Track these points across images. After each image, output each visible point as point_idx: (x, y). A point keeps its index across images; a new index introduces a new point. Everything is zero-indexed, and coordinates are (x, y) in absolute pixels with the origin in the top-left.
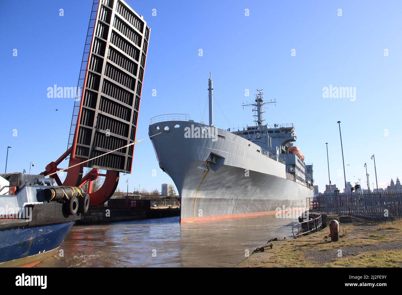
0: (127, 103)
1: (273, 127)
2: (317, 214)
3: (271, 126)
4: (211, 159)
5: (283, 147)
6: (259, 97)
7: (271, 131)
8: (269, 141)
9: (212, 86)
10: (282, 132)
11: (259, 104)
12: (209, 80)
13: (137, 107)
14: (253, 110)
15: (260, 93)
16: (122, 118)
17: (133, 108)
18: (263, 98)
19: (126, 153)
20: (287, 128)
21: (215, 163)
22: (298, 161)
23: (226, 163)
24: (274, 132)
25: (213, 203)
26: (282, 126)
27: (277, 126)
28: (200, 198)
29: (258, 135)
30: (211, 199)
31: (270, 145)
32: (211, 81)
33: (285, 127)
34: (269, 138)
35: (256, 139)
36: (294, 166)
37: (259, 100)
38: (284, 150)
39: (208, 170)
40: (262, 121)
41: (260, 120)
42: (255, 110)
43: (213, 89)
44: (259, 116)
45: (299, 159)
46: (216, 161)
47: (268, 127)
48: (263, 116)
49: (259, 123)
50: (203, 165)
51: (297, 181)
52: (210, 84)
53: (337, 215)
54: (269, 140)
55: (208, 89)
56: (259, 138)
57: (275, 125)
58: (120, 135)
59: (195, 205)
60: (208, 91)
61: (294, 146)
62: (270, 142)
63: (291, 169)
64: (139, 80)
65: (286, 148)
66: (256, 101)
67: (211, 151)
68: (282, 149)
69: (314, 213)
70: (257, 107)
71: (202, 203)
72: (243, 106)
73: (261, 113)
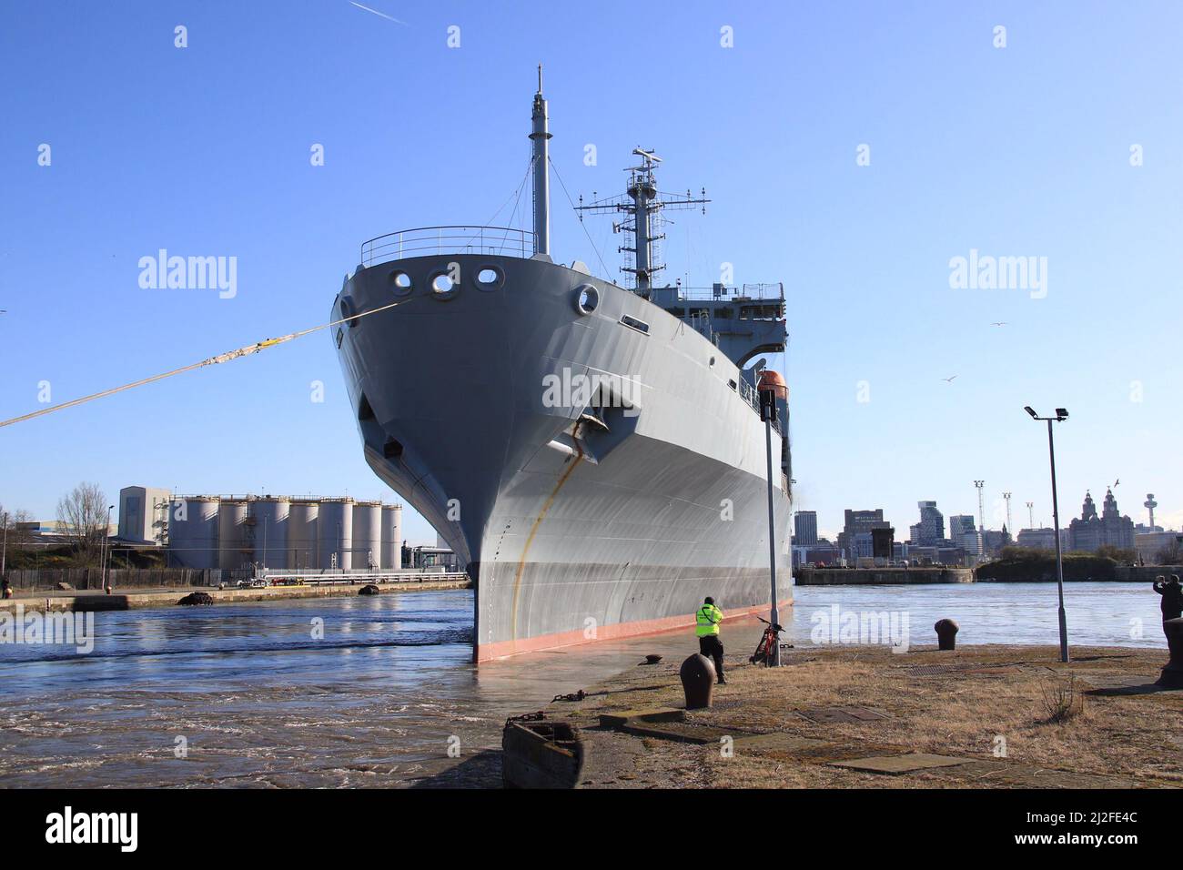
1: (707, 295)
6: (646, 180)
9: (546, 121)
10: (741, 314)
11: (644, 205)
12: (538, 98)
14: (615, 227)
15: (648, 162)
18: (657, 182)
20: (761, 301)
23: (642, 428)
25: (570, 582)
26: (741, 291)
27: (725, 293)
28: (534, 564)
30: (565, 569)
32: (542, 102)
33: (754, 296)
34: (713, 337)
37: (642, 193)
39: (580, 455)
40: (651, 271)
41: (647, 268)
42: (628, 229)
43: (550, 136)
44: (640, 251)
46: (606, 420)
48: (658, 253)
49: (643, 278)
50: (563, 436)
52: (538, 115)
55: (530, 136)
57: (718, 289)
59: (519, 591)
66: (633, 192)
70: (633, 216)
71: (537, 584)
72: (581, 208)
73: (650, 240)
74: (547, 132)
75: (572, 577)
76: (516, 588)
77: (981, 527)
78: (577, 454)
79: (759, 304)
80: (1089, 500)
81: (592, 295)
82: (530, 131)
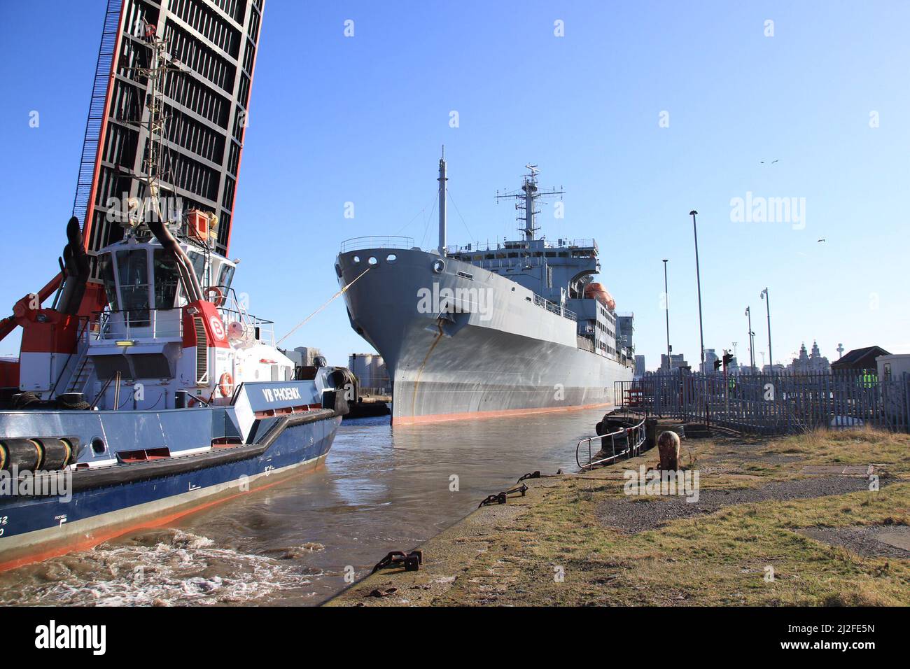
0: (209, 158)
1: (556, 246)
2: (636, 417)
3: (551, 243)
4: (446, 315)
5: (574, 284)
6: (530, 182)
7: (551, 253)
8: (548, 274)
9: (446, 173)
10: (573, 255)
11: (530, 195)
12: (441, 161)
13: (234, 167)
15: (533, 172)
17: (223, 170)
18: (537, 182)
20: (583, 248)
21: (452, 322)
22: (603, 312)
23: (472, 322)
24: (557, 254)
25: (446, 391)
26: (573, 243)
27: (564, 244)
28: (424, 382)
29: (527, 262)
30: (442, 385)
31: (548, 282)
32: (444, 163)
33: (580, 245)
34: (548, 269)
35: (523, 270)
36: (593, 322)
37: (530, 188)
38: (576, 290)
39: (441, 334)
41: (531, 229)
42: (521, 208)
43: (447, 179)
44: (528, 219)
45: (603, 308)
46: (455, 318)
47: (547, 245)
48: (537, 221)
49: (529, 234)
50: (434, 326)
51: (598, 351)
52: (442, 169)
53: (680, 421)
54: (548, 272)
55: (438, 179)
56: (528, 269)
57: (560, 242)
59: (416, 394)
60: (438, 183)
61: (595, 281)
62: (548, 277)
63: (588, 328)
64: (239, 105)
65: (580, 286)
66: (524, 188)
68: (571, 289)
69: (630, 416)
70: (525, 201)
71: (426, 391)
72: (497, 197)
73: (533, 214)
74: (446, 177)
75: (446, 389)
76: (414, 393)
78: (439, 334)
79: (581, 250)
80: (803, 348)
81: (441, 263)
82: (439, 177)
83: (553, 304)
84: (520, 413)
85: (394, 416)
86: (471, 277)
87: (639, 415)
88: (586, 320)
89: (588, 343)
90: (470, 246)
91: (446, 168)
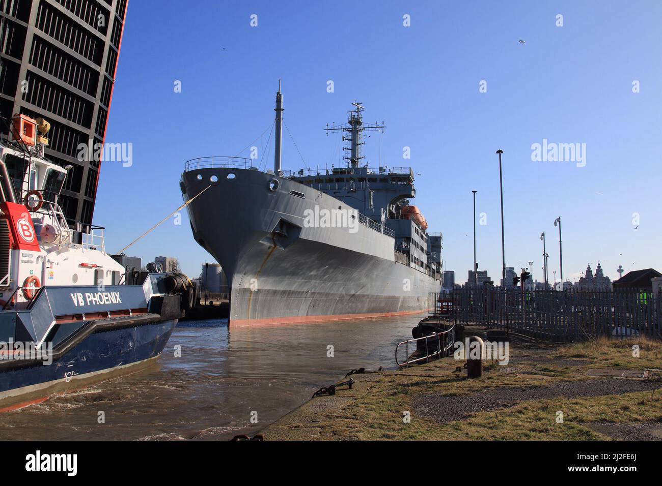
0: (84, 91)
1: (377, 173)
2: (447, 323)
3: (373, 169)
4: (279, 229)
5: (393, 207)
6: (356, 117)
7: (373, 179)
8: (370, 197)
9: (282, 103)
10: (392, 181)
11: (355, 128)
12: (278, 93)
13: (106, 99)
14: (343, 138)
15: (358, 109)
16: (74, 121)
17: (97, 102)
18: (361, 118)
19: (79, 192)
21: (285, 236)
22: (417, 231)
23: (303, 236)
24: (378, 180)
26: (392, 171)
27: (384, 171)
28: (258, 290)
29: (352, 185)
30: (275, 292)
31: (370, 203)
32: (280, 95)
33: (398, 172)
34: (370, 192)
35: (348, 192)
36: (409, 239)
37: (355, 123)
38: (394, 212)
39: (275, 246)
41: (356, 158)
42: (348, 139)
43: (283, 110)
44: (354, 150)
45: (417, 228)
46: (287, 232)
47: (369, 172)
48: (362, 151)
49: (354, 162)
50: (268, 239)
51: (413, 265)
52: (278, 101)
53: (484, 327)
54: (370, 195)
55: (275, 110)
56: (352, 191)
57: (381, 169)
58: (69, 154)
59: (251, 300)
60: (275, 113)
61: (410, 204)
62: (370, 199)
63: (404, 244)
64: (112, 45)
65: (397, 209)
66: (350, 122)
67: (282, 217)
68: (389, 210)
69: (442, 322)
70: (351, 133)
71: (261, 298)
72: (327, 130)
73: (358, 145)
74: (282, 108)
75: (279, 295)
76: (249, 298)
77: (536, 280)
78: (273, 246)
79: (399, 176)
80: (589, 268)
81: (276, 183)
82: (275, 108)
83: (374, 223)
84: (344, 318)
85: (230, 319)
86: (303, 195)
87: (449, 321)
88: (402, 238)
89: (404, 258)
90: (302, 171)
91: (282, 100)
